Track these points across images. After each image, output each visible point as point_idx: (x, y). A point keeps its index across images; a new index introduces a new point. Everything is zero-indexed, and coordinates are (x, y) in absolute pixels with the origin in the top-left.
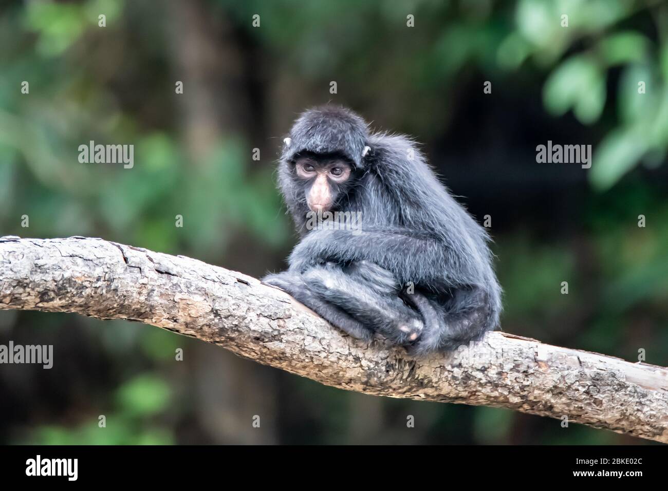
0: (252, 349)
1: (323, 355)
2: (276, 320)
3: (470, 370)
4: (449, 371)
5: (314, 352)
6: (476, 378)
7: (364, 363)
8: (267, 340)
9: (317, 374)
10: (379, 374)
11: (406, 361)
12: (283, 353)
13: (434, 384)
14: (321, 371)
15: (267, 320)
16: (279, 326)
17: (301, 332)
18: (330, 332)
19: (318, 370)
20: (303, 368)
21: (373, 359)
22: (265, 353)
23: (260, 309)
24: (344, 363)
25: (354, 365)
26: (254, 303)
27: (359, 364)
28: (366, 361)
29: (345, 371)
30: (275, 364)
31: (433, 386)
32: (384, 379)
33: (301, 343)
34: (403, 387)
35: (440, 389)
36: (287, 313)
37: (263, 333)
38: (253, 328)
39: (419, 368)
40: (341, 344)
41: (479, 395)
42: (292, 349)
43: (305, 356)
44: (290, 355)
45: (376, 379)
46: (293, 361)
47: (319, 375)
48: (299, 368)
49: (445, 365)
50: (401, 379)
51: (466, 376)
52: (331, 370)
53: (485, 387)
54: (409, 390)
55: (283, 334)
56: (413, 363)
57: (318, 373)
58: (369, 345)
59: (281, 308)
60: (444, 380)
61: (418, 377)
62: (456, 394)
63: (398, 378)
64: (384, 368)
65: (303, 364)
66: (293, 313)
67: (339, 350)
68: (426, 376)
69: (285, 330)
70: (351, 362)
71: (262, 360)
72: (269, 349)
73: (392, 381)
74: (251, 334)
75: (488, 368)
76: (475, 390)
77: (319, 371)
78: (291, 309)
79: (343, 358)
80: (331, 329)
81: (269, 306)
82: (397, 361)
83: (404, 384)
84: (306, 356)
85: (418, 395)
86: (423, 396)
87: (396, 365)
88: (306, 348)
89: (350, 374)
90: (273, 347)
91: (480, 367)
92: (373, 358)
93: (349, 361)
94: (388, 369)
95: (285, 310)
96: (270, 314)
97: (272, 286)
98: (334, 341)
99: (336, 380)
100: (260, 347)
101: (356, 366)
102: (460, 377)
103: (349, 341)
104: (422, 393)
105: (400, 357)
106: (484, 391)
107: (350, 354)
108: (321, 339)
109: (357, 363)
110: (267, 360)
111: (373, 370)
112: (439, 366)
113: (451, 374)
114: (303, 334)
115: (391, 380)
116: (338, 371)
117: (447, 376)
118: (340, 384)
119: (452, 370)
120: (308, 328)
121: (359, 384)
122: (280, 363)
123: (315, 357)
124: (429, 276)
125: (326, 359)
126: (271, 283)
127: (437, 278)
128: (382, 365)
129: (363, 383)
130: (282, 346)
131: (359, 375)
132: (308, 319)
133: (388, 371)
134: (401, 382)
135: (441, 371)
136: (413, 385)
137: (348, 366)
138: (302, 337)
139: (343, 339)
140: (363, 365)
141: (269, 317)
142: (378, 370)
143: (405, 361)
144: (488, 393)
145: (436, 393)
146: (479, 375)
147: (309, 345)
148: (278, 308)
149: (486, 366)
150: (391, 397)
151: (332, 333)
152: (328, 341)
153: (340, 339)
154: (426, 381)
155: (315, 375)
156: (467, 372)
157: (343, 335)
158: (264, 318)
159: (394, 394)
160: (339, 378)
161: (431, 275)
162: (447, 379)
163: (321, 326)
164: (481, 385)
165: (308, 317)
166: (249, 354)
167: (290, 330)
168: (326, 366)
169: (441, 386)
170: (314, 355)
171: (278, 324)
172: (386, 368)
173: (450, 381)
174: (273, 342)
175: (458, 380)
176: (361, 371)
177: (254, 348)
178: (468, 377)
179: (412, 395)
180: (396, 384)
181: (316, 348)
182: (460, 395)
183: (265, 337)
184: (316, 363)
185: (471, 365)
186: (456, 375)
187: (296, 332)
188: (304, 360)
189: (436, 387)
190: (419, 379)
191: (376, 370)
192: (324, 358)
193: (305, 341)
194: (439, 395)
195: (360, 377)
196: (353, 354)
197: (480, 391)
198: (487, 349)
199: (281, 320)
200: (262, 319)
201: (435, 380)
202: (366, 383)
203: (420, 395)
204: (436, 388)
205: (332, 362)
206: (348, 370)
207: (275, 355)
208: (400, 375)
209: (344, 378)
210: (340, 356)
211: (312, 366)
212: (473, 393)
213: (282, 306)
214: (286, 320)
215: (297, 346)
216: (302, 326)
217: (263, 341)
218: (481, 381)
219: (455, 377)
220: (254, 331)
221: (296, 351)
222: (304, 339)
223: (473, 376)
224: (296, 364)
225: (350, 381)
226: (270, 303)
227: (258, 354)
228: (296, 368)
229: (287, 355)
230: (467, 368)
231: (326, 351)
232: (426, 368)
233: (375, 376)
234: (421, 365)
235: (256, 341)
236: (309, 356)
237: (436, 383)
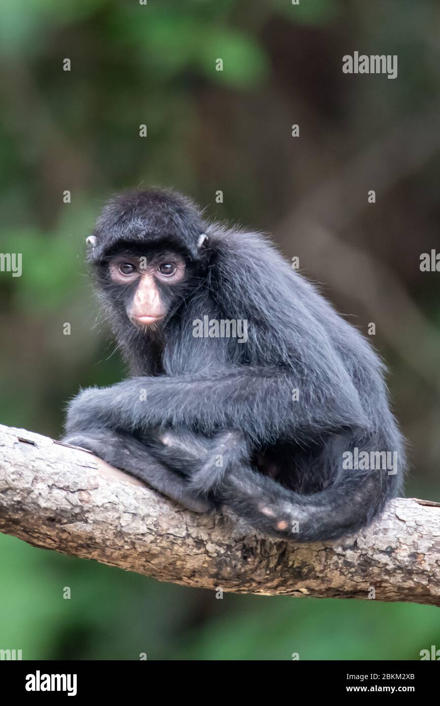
0: (47, 535)
1: (149, 538)
2: (77, 493)
3: (370, 553)
4: (339, 555)
5: (135, 535)
6: (379, 562)
7: (210, 547)
8: (65, 521)
9: (144, 566)
10: (234, 562)
11: (273, 542)
12: (91, 538)
13: (318, 574)
14: (149, 562)
15: (64, 493)
16: (81, 501)
17: (113, 508)
18: (158, 506)
19: (144, 559)
20: (123, 558)
21: (224, 542)
22: (65, 539)
23: (52, 478)
24: (181, 549)
25: (195, 550)
26: (42, 471)
27: (202, 550)
28: (213, 545)
29: (184, 560)
30: (83, 553)
31: (318, 577)
32: (240, 569)
33: (116, 523)
34: (272, 580)
35: (328, 581)
36: (93, 482)
37: (58, 512)
38: (43, 504)
39: (293, 552)
40: (174, 523)
41: (386, 587)
42: (104, 532)
43: (123, 541)
44: (101, 541)
45: (229, 569)
46: (107, 549)
47: (147, 567)
48: (117, 559)
49: (333, 547)
50: (267, 567)
51: (365, 561)
52: (163, 560)
53: (394, 576)
54: (283, 583)
55: (88, 511)
56: (284, 546)
57: (145, 564)
58: (216, 522)
59: (83, 475)
60: (332, 567)
61: (293, 565)
62: (352, 586)
63: (262, 567)
64: (239, 554)
65: (122, 552)
66: (102, 482)
67: (171, 531)
68: (306, 562)
69: (91, 506)
70: (191, 547)
71: (63, 550)
72: (69, 533)
73: (253, 571)
74: (42, 514)
75: (397, 548)
76: (379, 580)
77: (147, 561)
78: (98, 477)
79: (179, 542)
80: (159, 502)
81: (65, 474)
82: (259, 543)
83: (272, 574)
84: (127, 542)
85: (298, 591)
86: (304, 591)
87: (256, 548)
88: (124, 530)
89: (191, 564)
90: (75, 530)
91: (384, 547)
92: (224, 540)
93: (189, 545)
94: (246, 555)
95: (89, 478)
96: (67, 484)
97: (73, 446)
98: (164, 520)
99: (173, 573)
100: (57, 531)
101: (200, 552)
102: (356, 563)
103: (187, 518)
104: (302, 587)
105: (263, 538)
106: (392, 580)
107: (189, 535)
108: (144, 516)
109: (199, 548)
110: (70, 549)
111: (224, 557)
112: (323, 548)
113: (343, 558)
114: (117, 510)
115: (252, 569)
116: (173, 560)
117: (337, 562)
118: (180, 579)
119: (344, 553)
120: (125, 502)
121: (207, 577)
122: (90, 553)
123: (137, 542)
124: (289, 425)
125: (153, 545)
126: (72, 443)
127: (301, 426)
128: (236, 549)
129: (211, 576)
130: (88, 528)
131: (205, 565)
132: (123, 489)
133: (245, 558)
134: (268, 572)
135: (327, 554)
136: (287, 576)
137: (188, 552)
138: (117, 515)
139: (177, 515)
140: (210, 551)
141: (66, 488)
142: (232, 557)
143: (270, 543)
144: (398, 584)
145: (323, 587)
146: (384, 559)
147: (128, 525)
148: (79, 476)
149: (394, 546)
150: (259, 594)
151: (161, 508)
152: (155, 519)
153: (173, 516)
154: (305, 570)
155: (143, 567)
156: (366, 554)
157: (177, 510)
158: (58, 491)
159: (261, 590)
160: (177, 571)
161: (291, 423)
162: (336, 566)
163: (144, 499)
164: (388, 572)
165: (123, 487)
166: (44, 542)
167: (98, 506)
168: (155, 554)
169: (329, 576)
170: (136, 539)
171: (80, 498)
172: (242, 554)
173: (341, 568)
174: (74, 523)
175: (354, 567)
176: (207, 558)
177: (49, 533)
178: (368, 562)
179: (288, 590)
180: (260, 575)
181: (138, 529)
182: (359, 588)
183: (63, 517)
184: (140, 550)
185: (371, 545)
186: (349, 560)
187: (106, 508)
188: (123, 547)
189: (322, 578)
190: (295, 566)
191: (228, 556)
192: (151, 543)
193: (121, 519)
194: (328, 589)
195: (207, 568)
196: (194, 535)
197: (386, 581)
198: (395, 523)
199: (82, 492)
200: (56, 492)
201: (318, 568)
202: (216, 576)
203: (300, 590)
204: (323, 580)
205: (163, 548)
206: (187, 558)
207: (80, 542)
208: (264, 563)
209: (184, 570)
210: (174, 539)
211: (135, 555)
212: (378, 585)
213: (85, 473)
214: (91, 492)
215: (110, 527)
216: (116, 500)
217: (60, 522)
218: (387, 567)
219: (348, 562)
220: (46, 509)
221: (110, 535)
222: (119, 518)
223: (374, 560)
224: (112, 553)
225: (193, 573)
226: (66, 469)
227: (55, 542)
228: (113, 559)
229: (97, 541)
230: (366, 550)
231: (153, 533)
232: (305, 552)
233: (227, 565)
234: (295, 548)
235: (51, 523)
236: (129, 541)
237: (321, 572)
